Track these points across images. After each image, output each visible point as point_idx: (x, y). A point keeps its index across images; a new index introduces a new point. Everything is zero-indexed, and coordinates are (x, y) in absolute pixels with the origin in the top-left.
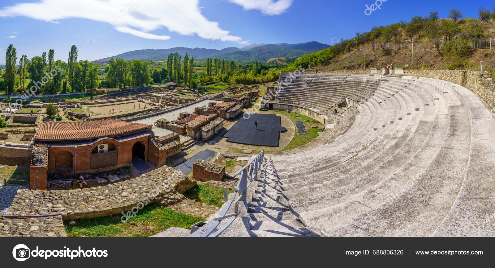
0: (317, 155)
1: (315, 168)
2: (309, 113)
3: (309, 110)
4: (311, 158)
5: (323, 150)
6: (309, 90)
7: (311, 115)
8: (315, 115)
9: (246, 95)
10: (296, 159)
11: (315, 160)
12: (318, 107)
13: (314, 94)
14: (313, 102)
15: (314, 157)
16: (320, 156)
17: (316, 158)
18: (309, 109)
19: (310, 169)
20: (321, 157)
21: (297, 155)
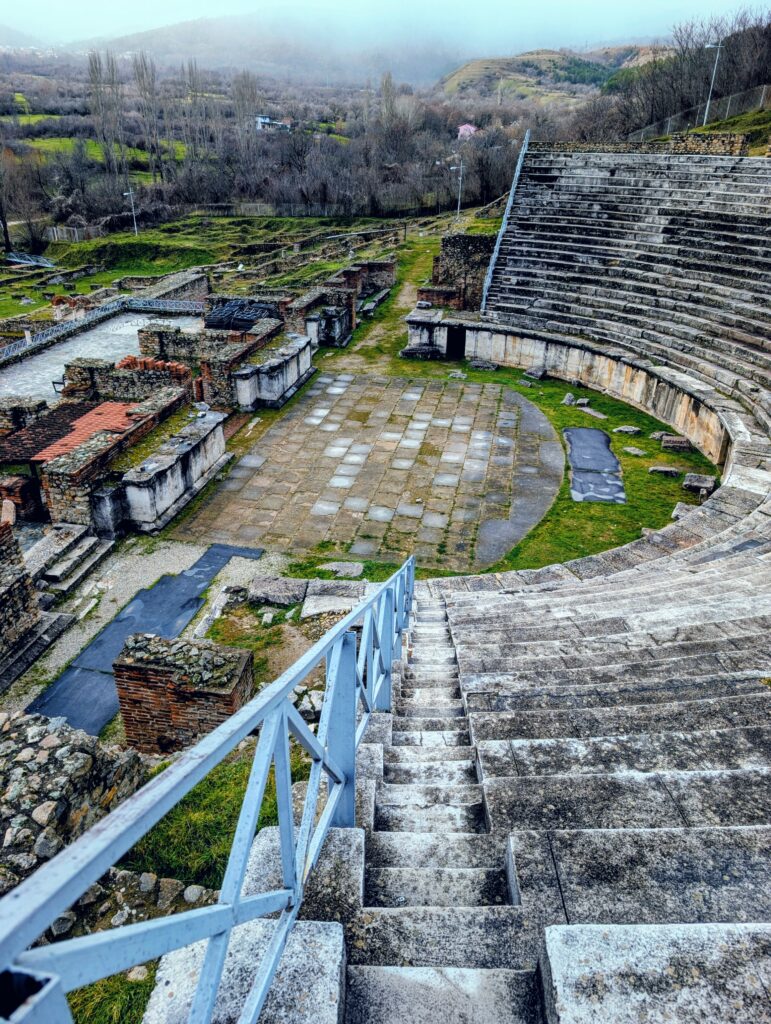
0: (651, 617)
1: (631, 682)
2: (648, 389)
3: (651, 375)
4: (619, 625)
5: (682, 597)
6: (675, 263)
7: (654, 406)
8: (683, 406)
9: (332, 279)
10: (550, 616)
11: (636, 640)
12: (703, 364)
13: (698, 289)
14: (685, 336)
15: (636, 622)
16: (665, 622)
17: (639, 631)
18: (657, 369)
19: (606, 678)
20: (665, 631)
21: (558, 600)
